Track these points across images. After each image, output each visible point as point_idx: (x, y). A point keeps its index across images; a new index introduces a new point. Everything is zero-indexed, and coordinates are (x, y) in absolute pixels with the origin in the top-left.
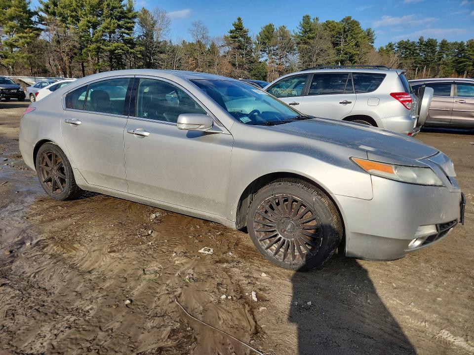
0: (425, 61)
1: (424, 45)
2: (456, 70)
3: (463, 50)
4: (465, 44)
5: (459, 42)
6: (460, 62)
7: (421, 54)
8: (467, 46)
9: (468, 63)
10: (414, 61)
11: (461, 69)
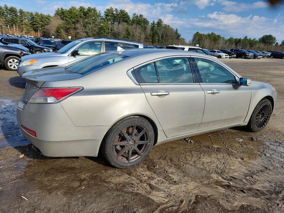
0: (13, 21)
1: (9, 10)
2: (33, 29)
3: (34, 17)
4: (34, 14)
5: (30, 12)
6: (34, 25)
7: (8, 16)
8: (35, 15)
9: (38, 25)
10: (5, 20)
11: (36, 29)
